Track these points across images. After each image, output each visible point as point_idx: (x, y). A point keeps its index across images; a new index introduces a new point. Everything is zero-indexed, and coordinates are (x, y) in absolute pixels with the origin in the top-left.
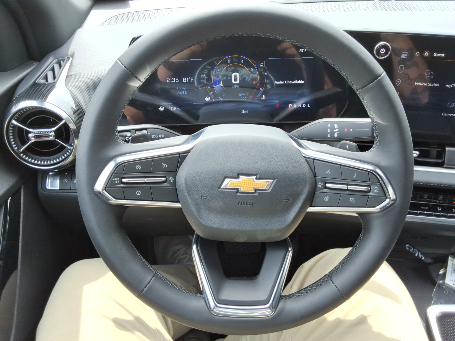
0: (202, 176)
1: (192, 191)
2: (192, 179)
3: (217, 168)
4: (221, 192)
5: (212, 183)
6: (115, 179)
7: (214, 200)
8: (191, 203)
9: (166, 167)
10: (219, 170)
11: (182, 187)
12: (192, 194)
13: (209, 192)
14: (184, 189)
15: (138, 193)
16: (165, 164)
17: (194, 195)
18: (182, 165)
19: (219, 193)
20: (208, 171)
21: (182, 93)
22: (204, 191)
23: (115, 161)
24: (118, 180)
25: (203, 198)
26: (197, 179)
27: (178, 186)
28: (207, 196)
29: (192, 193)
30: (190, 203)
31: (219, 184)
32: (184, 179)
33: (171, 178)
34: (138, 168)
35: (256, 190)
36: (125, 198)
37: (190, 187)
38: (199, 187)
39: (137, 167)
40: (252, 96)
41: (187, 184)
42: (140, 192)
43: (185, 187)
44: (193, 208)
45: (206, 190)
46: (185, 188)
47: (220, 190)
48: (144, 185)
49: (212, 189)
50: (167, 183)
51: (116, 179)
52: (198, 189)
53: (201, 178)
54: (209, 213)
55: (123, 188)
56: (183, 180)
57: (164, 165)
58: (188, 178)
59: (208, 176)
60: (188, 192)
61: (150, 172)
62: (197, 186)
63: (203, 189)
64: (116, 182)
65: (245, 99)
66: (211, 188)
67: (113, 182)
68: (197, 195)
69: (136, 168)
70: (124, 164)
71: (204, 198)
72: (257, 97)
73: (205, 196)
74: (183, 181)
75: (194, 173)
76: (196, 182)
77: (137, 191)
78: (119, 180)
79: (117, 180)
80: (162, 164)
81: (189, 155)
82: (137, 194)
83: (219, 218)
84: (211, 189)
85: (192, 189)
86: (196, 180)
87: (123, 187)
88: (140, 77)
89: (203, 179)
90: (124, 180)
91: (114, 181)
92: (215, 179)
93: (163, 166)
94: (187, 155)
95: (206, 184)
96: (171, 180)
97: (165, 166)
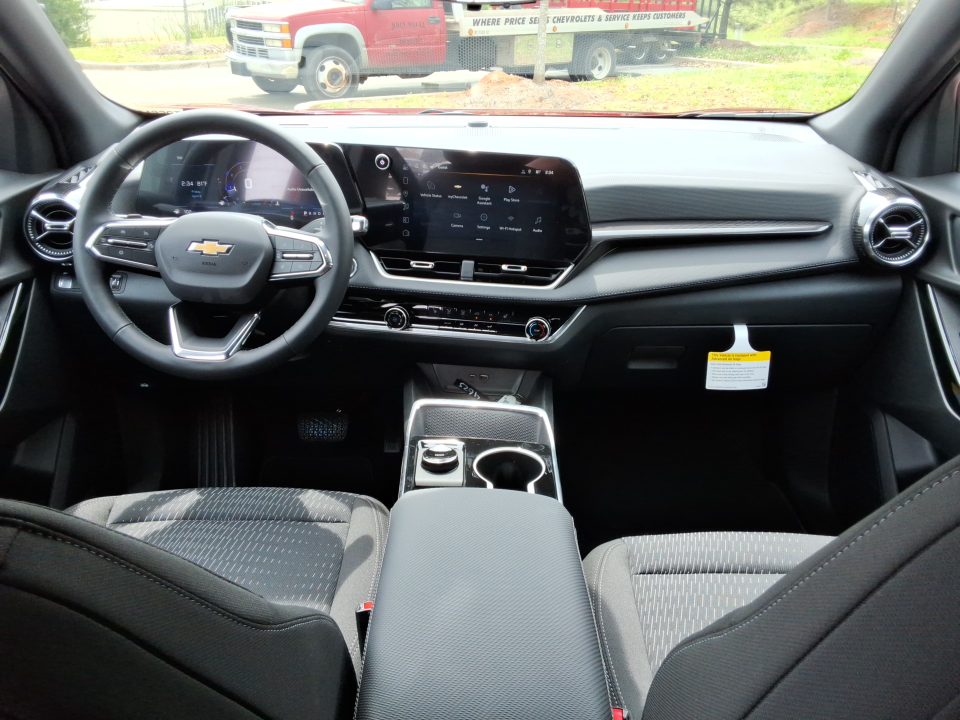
5: (181, 247)
9: (148, 235)
10: (188, 236)
13: (178, 254)
15: (121, 253)
18: (161, 235)
19: (186, 254)
21: (197, 196)
22: (175, 253)
23: (105, 225)
25: (174, 259)
27: (156, 251)
31: (186, 247)
33: (151, 244)
34: (123, 233)
35: (218, 253)
36: (111, 255)
42: (123, 252)
46: (161, 252)
49: (181, 251)
50: (147, 248)
57: (146, 233)
61: (133, 237)
64: (103, 241)
67: (100, 241)
68: (170, 257)
69: (121, 232)
70: (112, 229)
73: (175, 257)
77: (120, 250)
79: (104, 240)
80: (144, 232)
81: (168, 227)
87: (108, 246)
88: (131, 163)
90: (110, 240)
92: (184, 244)
96: (151, 246)
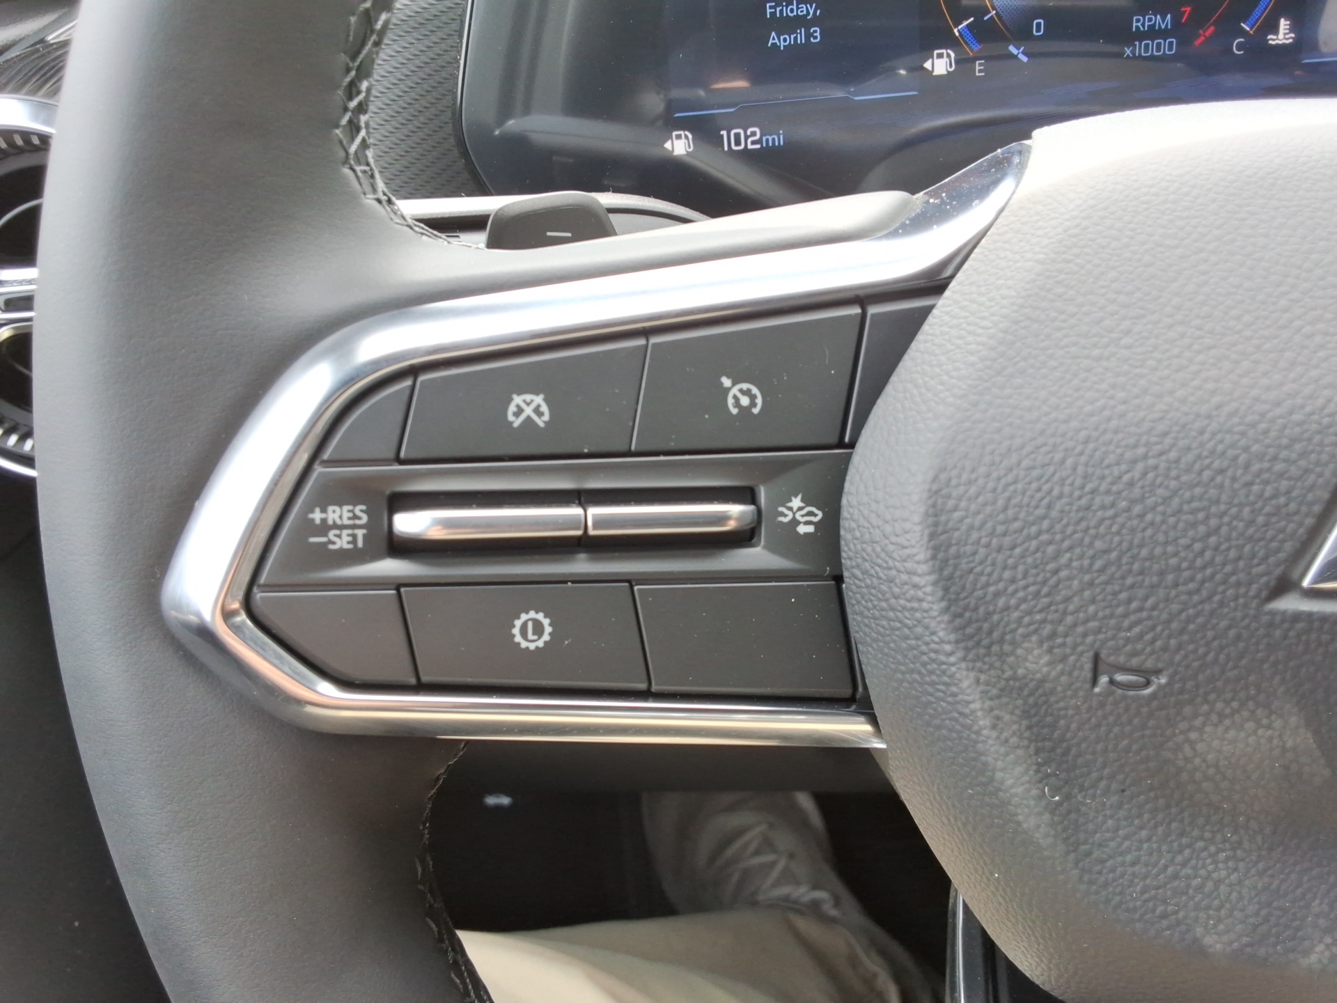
0: (1103, 478)
1: (996, 617)
2: (1001, 503)
3: (1256, 399)
4: (1300, 626)
5: (1208, 535)
6: (331, 509)
7: (1227, 702)
8: (994, 727)
9: (756, 411)
10: (1278, 411)
11: (904, 577)
12: (1001, 641)
13: (1174, 625)
14: (920, 594)
16: (745, 386)
17: (1019, 652)
18: (889, 389)
19: (1278, 633)
20: (1161, 427)
21: (796, 38)
22: (1125, 616)
24: (355, 517)
25: (1104, 679)
26: (1049, 507)
27: (865, 572)
28: (1149, 664)
29: (995, 635)
30: (984, 722)
31: (1278, 550)
32: (922, 509)
33: (796, 502)
34: (529, 418)
36: (425, 678)
37: (984, 579)
38: (1070, 578)
39: (520, 411)
40: (1212, 28)
41: (953, 550)
42: (546, 622)
43: (932, 578)
44: (1019, 769)
45: (1141, 609)
46: (935, 584)
47: (1289, 603)
48: (582, 565)
49: (1210, 598)
50: (766, 547)
51: (335, 514)
52: (1059, 598)
53: (1093, 492)
54: (1160, 817)
55: (398, 589)
56: (917, 518)
57: (741, 391)
58: (960, 499)
59: (1167, 476)
60: (963, 628)
61: (624, 448)
62: (1050, 567)
63: (1115, 594)
64: (342, 542)
65: (1170, 49)
66: (1198, 591)
67: (313, 540)
68: (1050, 651)
69: (511, 418)
70: (408, 383)
71: (1120, 677)
72: (1243, 33)
73: (1135, 662)
74: (908, 526)
75: (1022, 447)
76: (1040, 533)
77: (524, 617)
78: (365, 519)
79: (346, 522)
80: (726, 382)
81: (944, 305)
82: (518, 639)
83: (1261, 865)
84: (1196, 598)
85: (997, 595)
86: (1040, 512)
87: (399, 585)
89: (1109, 499)
90: (409, 523)
91: (324, 528)
92: (1241, 505)
93: (730, 401)
94: (928, 310)
95: (1144, 552)
96: (794, 522)
97: (745, 401)
